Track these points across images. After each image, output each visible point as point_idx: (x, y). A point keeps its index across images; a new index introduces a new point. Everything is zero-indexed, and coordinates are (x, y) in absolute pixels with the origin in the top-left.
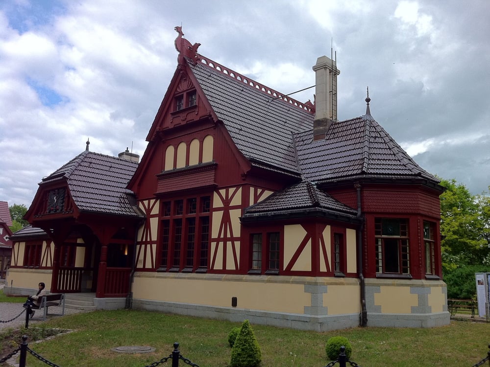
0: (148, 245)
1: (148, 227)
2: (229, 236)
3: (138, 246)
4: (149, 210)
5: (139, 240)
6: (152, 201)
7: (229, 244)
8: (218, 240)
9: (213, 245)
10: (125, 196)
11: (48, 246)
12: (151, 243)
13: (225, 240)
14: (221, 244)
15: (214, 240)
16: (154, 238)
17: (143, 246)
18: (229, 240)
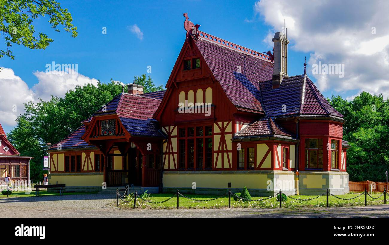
0: (171, 155)
1: (170, 143)
2: (225, 149)
3: (164, 156)
4: (170, 133)
5: (164, 151)
6: (172, 127)
7: (225, 154)
8: (218, 152)
9: (215, 154)
10: (151, 123)
11: (88, 156)
12: (173, 153)
13: (223, 152)
14: (220, 154)
15: (216, 152)
16: (175, 150)
17: (167, 156)
18: (225, 151)
